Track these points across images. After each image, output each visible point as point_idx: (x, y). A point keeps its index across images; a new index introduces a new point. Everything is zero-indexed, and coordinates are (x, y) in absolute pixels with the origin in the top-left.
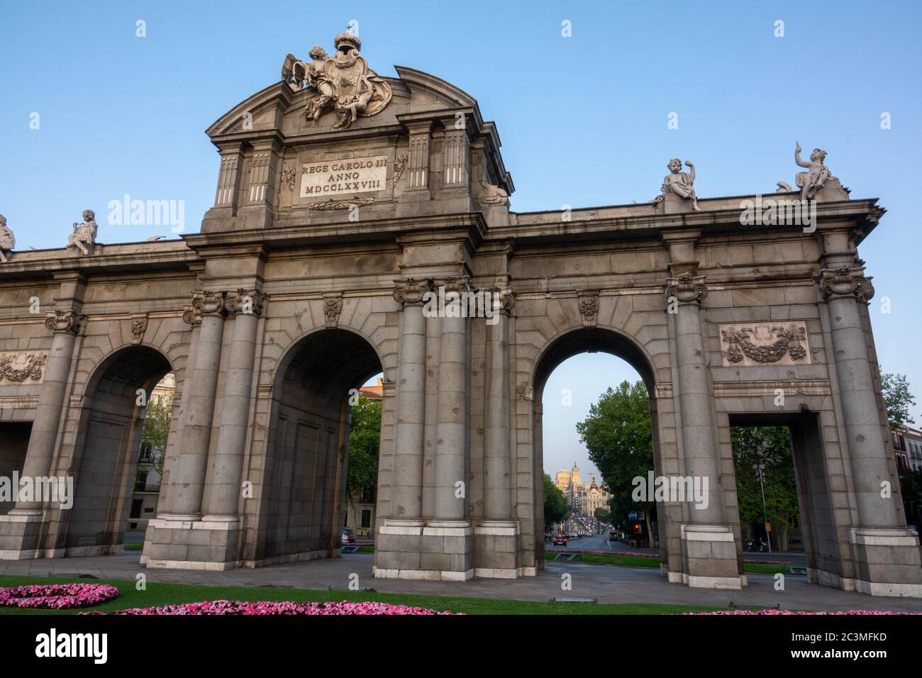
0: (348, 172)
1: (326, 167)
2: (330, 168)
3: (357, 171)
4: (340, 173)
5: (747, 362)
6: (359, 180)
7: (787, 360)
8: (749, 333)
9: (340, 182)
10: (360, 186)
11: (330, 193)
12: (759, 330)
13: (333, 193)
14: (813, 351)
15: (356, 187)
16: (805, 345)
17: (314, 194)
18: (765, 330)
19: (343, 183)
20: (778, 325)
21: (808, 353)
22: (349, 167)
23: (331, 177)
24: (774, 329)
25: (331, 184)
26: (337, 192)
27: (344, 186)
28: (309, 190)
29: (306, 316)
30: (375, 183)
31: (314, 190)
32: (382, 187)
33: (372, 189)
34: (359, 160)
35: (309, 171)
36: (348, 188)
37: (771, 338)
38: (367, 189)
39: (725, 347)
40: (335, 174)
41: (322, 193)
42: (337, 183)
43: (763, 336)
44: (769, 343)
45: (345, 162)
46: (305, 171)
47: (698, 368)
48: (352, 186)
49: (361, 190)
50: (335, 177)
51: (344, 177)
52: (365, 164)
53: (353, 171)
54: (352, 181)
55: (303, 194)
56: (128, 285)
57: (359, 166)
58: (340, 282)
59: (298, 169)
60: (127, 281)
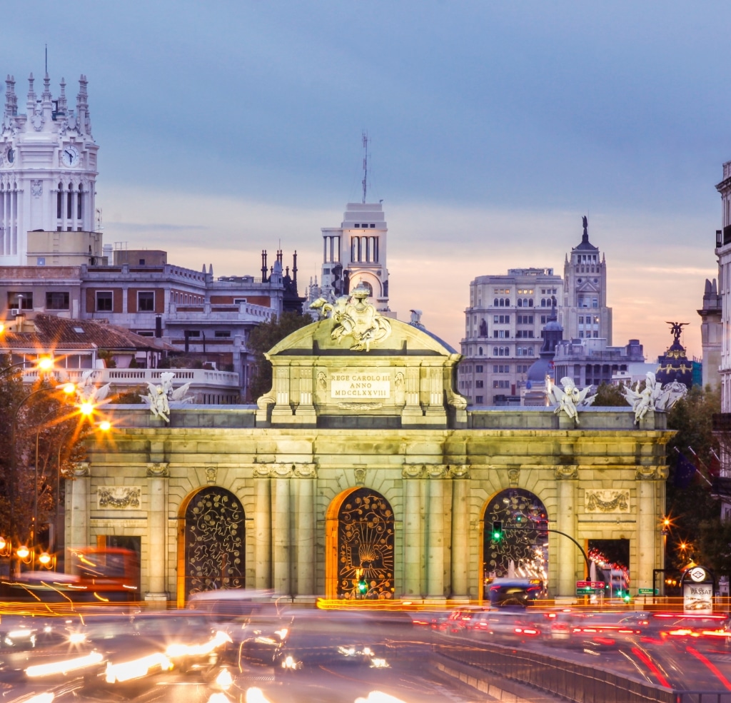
0: (364, 382)
1: (347, 377)
2: (350, 378)
3: (370, 382)
4: (359, 382)
5: (598, 510)
6: (372, 389)
7: (618, 510)
8: (600, 495)
9: (358, 389)
10: (372, 393)
11: (352, 396)
12: (606, 493)
13: (354, 397)
14: (632, 507)
15: (370, 393)
16: (628, 502)
17: (341, 396)
18: (609, 493)
20: (616, 491)
21: (629, 507)
22: (364, 379)
23: (352, 385)
24: (614, 493)
25: (352, 390)
26: (357, 396)
27: (361, 392)
28: (338, 393)
29: (343, 479)
30: (381, 392)
31: (341, 393)
32: (388, 396)
33: (381, 397)
34: (371, 374)
35: (336, 378)
36: (365, 393)
37: (611, 498)
38: (377, 396)
39: (587, 502)
40: (355, 383)
41: (346, 396)
42: (357, 390)
43: (607, 496)
44: (610, 501)
45: (361, 375)
46: (333, 378)
47: (569, 516)
48: (367, 393)
49: (373, 396)
50: (355, 385)
51: (361, 385)
52: (375, 378)
53: (367, 382)
54: (366, 389)
55: (333, 395)
56: (198, 443)
57: (370, 378)
58: (365, 459)
59: (328, 377)
60: (198, 441)
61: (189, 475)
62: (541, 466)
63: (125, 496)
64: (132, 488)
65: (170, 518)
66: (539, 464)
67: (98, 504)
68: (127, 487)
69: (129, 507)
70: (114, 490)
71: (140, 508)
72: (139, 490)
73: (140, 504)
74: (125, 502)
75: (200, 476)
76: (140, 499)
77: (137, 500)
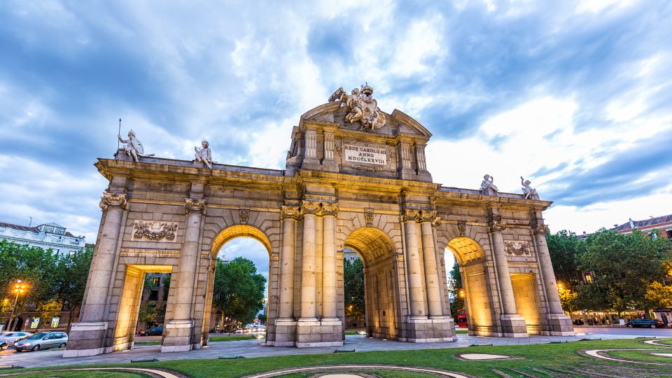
0: (368, 153)
1: (357, 148)
2: (359, 149)
4: (364, 152)
5: (513, 254)
6: (374, 158)
7: (524, 254)
8: (513, 244)
10: (375, 161)
11: (361, 161)
12: (516, 243)
14: (532, 252)
15: (373, 161)
16: (529, 249)
17: (353, 161)
18: (518, 243)
19: (366, 158)
21: (530, 253)
22: (368, 151)
23: (360, 154)
24: (520, 243)
25: (361, 157)
26: (364, 162)
28: (350, 158)
29: (356, 220)
30: (381, 161)
31: (352, 158)
32: (385, 163)
33: (381, 164)
34: (373, 149)
35: (348, 148)
36: (369, 161)
37: (519, 246)
38: (378, 163)
40: (362, 153)
41: (356, 161)
42: (364, 158)
43: (517, 246)
44: (519, 248)
45: (366, 148)
46: (346, 148)
48: (371, 160)
49: (375, 163)
51: (366, 155)
52: (376, 151)
53: (371, 153)
54: (370, 157)
55: (347, 159)
56: (235, 190)
57: (373, 151)
58: (372, 205)
59: (343, 146)
60: (235, 188)
61: (224, 215)
62: (477, 224)
63: (162, 229)
64: (169, 224)
65: (202, 250)
66: (476, 222)
67: (133, 236)
68: (165, 223)
69: (164, 240)
70: (151, 224)
71: (175, 241)
72: (176, 226)
73: (176, 237)
74: (161, 236)
75: (234, 216)
76: (175, 234)
77: (173, 234)
